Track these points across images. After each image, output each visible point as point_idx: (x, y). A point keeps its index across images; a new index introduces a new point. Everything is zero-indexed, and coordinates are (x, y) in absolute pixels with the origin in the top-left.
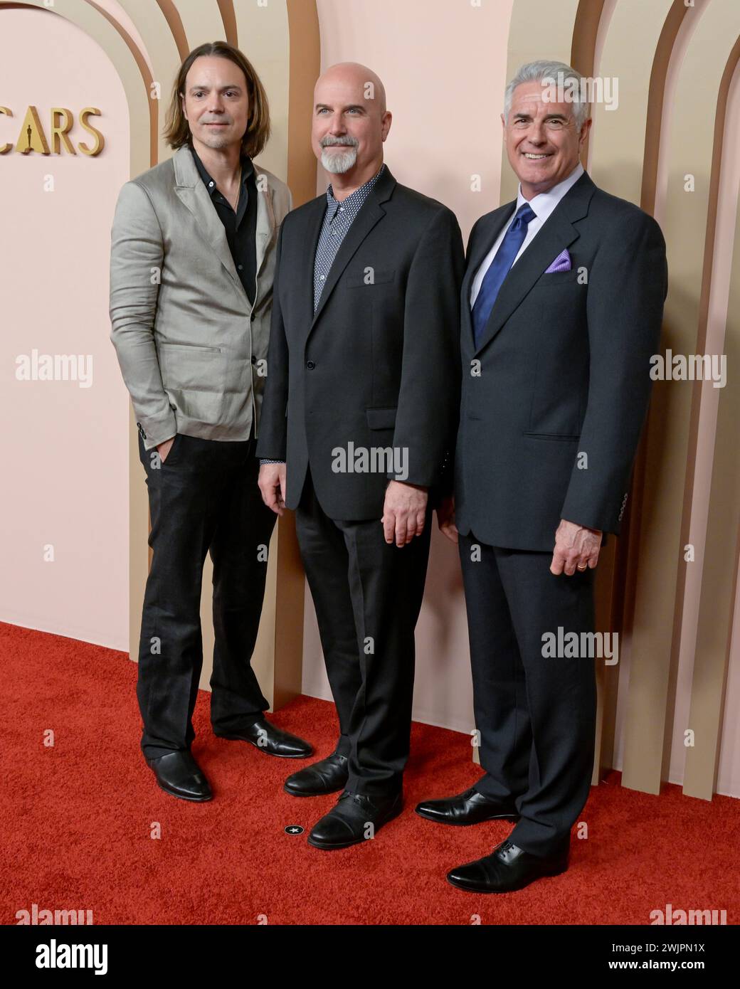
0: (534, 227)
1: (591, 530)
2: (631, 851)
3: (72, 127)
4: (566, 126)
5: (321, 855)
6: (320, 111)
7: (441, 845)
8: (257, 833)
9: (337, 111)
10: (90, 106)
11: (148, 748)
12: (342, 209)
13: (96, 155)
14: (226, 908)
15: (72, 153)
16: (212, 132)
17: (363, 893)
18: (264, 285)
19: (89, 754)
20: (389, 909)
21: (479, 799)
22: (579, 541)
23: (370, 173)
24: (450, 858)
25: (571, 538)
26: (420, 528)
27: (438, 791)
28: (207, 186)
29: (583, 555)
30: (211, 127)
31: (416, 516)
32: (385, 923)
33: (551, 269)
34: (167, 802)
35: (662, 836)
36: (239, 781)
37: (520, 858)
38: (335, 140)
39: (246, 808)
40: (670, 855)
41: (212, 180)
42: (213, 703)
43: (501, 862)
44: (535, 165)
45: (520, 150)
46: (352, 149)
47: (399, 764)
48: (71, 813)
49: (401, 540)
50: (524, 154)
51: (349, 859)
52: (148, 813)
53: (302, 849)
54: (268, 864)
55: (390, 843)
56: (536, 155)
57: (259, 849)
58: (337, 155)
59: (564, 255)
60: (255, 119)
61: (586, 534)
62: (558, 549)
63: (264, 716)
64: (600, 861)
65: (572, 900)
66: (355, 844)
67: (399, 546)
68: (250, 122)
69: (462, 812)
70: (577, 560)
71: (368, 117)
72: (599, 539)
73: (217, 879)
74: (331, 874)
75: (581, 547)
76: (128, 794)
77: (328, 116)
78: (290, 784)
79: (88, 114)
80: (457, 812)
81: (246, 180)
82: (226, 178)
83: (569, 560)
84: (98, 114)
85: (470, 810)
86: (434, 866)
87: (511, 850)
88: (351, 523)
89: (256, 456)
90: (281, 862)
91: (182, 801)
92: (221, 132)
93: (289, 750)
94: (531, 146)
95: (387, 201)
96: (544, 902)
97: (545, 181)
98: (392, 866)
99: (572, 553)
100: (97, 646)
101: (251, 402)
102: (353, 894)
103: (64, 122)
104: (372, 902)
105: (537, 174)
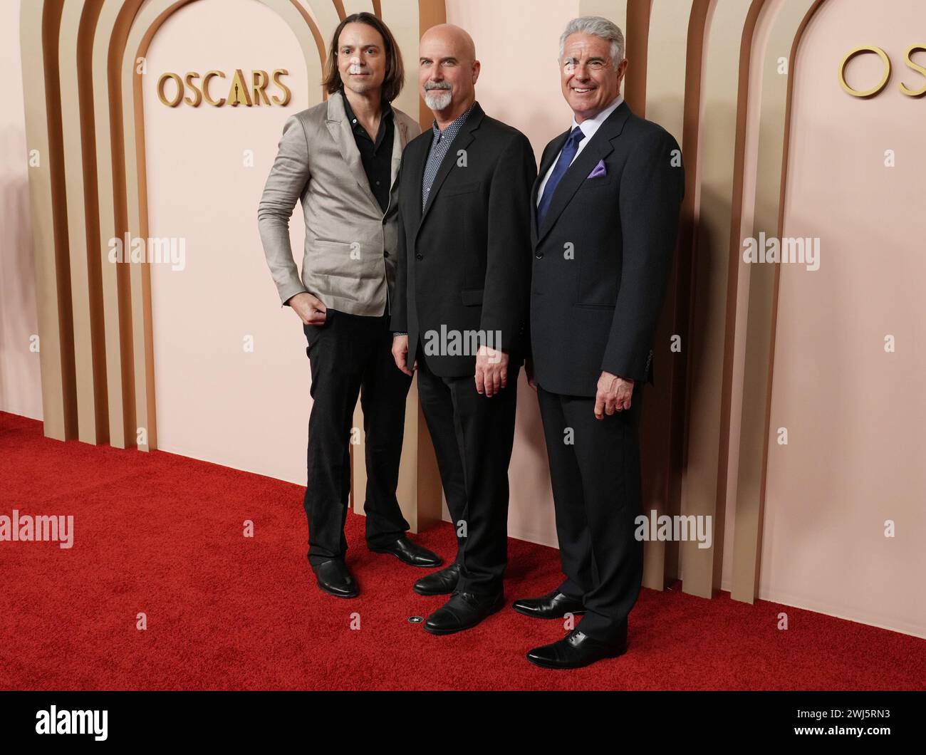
0: (583, 144)
1: (623, 379)
2: (680, 640)
3: (267, 85)
4: (605, 66)
5: (433, 639)
6: (423, 63)
7: (528, 632)
8: (388, 621)
9: (435, 62)
10: (279, 68)
11: (312, 557)
12: (443, 137)
13: (285, 105)
14: (351, 675)
15: (267, 104)
16: (356, 80)
17: (459, 667)
18: (394, 198)
19: (270, 562)
20: (478, 679)
21: (561, 598)
22: (614, 388)
23: (463, 107)
24: (533, 643)
25: (608, 385)
26: (503, 382)
27: (534, 593)
28: (351, 122)
29: (618, 398)
30: (356, 76)
31: (500, 373)
32: (473, 689)
33: (592, 175)
34: (322, 598)
35: (707, 630)
36: (380, 583)
37: (585, 641)
38: (434, 84)
39: (381, 603)
40: (710, 644)
41: (355, 118)
42: (367, 525)
43: (571, 645)
44: (582, 97)
45: (570, 86)
46: (447, 91)
47: (498, 570)
48: (247, 604)
49: (489, 391)
50: (573, 88)
51: (454, 641)
52: (306, 606)
53: (419, 633)
54: (391, 644)
55: (488, 630)
56: (582, 89)
57: (386, 633)
58: (437, 96)
59: (601, 164)
60: (392, 71)
61: (620, 382)
62: (599, 394)
63: (405, 534)
64: (653, 646)
65: (624, 675)
66: (461, 630)
67: (488, 396)
68: (387, 73)
69: (548, 608)
70: (614, 403)
71: (460, 67)
72: (631, 386)
73: (349, 653)
74: (437, 652)
75: (616, 392)
76: (293, 592)
77: (429, 67)
78: (418, 586)
79: (278, 74)
80: (544, 608)
81: (385, 118)
82: (370, 116)
83: (608, 402)
84: (286, 73)
85: (555, 606)
86: (520, 648)
87: (578, 636)
88: (453, 379)
89: (391, 330)
90: (401, 643)
91: (333, 597)
92: (363, 79)
93: (422, 561)
94: (578, 82)
95: (476, 130)
96: (601, 677)
97: (590, 109)
98: (486, 647)
99: (609, 396)
100: (291, 484)
101: (386, 286)
102: (452, 667)
103: (261, 80)
104: (466, 673)
105: (584, 104)
